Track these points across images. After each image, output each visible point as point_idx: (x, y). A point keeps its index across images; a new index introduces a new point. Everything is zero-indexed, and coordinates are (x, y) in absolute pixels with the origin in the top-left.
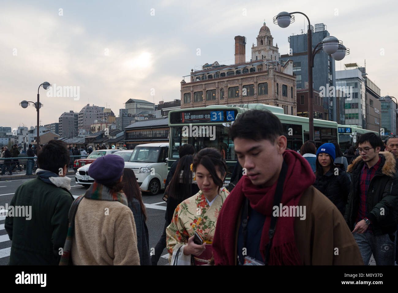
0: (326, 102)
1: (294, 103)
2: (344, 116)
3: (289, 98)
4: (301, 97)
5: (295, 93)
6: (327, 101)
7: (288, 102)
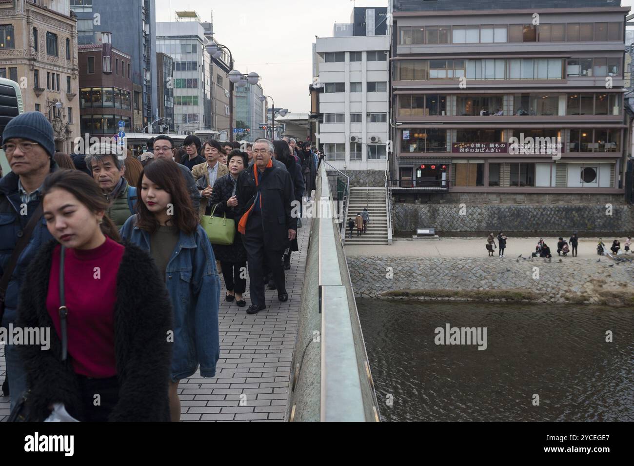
0: (138, 72)
1: (73, 70)
2: (171, 99)
3: (62, 59)
4: (87, 60)
5: (75, 50)
6: (140, 70)
7: (59, 66)
